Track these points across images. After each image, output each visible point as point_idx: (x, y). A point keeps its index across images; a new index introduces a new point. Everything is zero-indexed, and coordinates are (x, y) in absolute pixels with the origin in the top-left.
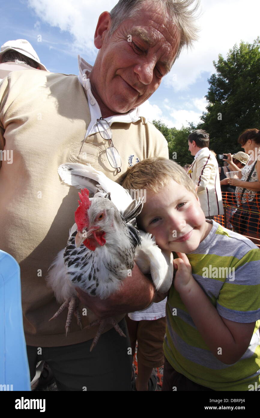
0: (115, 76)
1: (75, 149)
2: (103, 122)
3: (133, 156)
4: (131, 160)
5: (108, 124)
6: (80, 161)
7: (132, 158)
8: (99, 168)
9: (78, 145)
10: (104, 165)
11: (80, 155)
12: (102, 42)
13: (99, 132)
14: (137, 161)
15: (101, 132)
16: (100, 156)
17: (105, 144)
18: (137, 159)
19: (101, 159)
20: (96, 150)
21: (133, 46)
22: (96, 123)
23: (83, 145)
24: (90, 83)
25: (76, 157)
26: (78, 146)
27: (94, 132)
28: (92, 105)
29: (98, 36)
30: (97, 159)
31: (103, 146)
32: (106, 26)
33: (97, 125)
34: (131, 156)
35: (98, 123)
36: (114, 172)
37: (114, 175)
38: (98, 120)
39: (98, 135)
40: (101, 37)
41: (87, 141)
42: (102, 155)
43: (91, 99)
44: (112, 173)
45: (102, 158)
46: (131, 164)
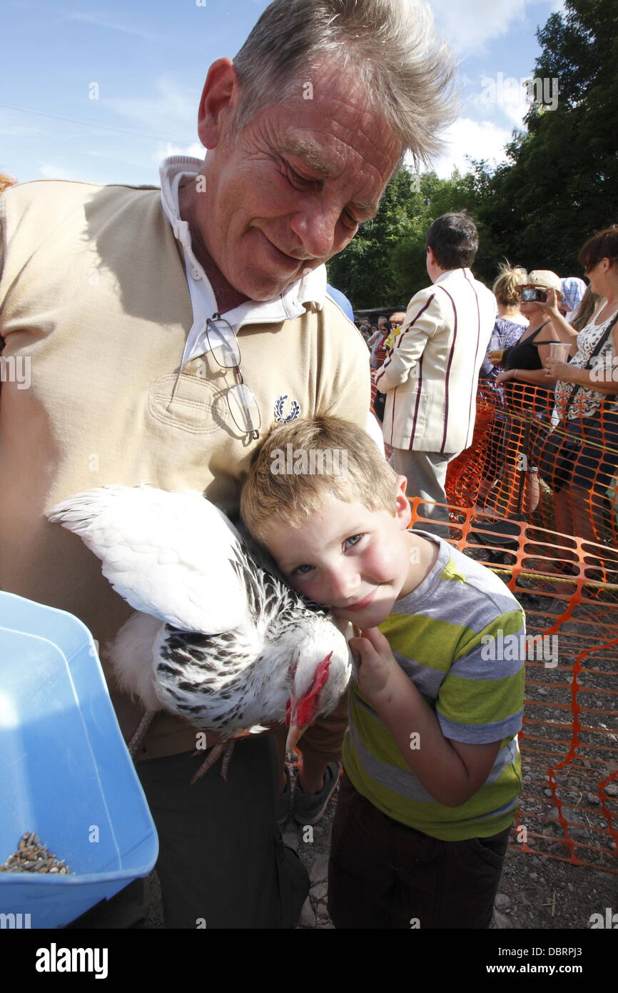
1: (161, 391)
2: (220, 325)
3: (286, 397)
4: (281, 407)
5: (232, 328)
6: (172, 416)
7: (282, 403)
8: (214, 430)
9: (168, 380)
10: (225, 424)
11: (173, 403)
14: (294, 407)
16: (216, 402)
17: (225, 374)
18: (295, 402)
19: (219, 411)
20: (206, 391)
22: (204, 330)
23: (177, 380)
24: (189, 233)
25: (164, 408)
26: (167, 382)
27: (201, 352)
28: (195, 281)
30: (210, 411)
31: (221, 379)
33: (206, 334)
34: (281, 399)
35: (209, 328)
36: (243, 439)
37: (245, 445)
38: (208, 321)
39: (209, 356)
40: (216, 123)
41: (185, 372)
42: (219, 401)
43: (193, 267)
44: (240, 441)
45: (219, 409)
46: (279, 417)
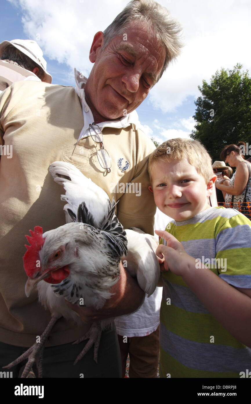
0: (106, 86)
1: (68, 151)
2: (95, 126)
3: (123, 159)
4: (121, 163)
5: (100, 128)
6: (72, 161)
7: (121, 161)
8: (90, 168)
9: (71, 147)
10: (95, 166)
11: (73, 156)
12: (96, 57)
13: (91, 136)
14: (127, 163)
15: (93, 136)
16: (91, 157)
17: (96, 147)
18: (127, 161)
20: (89, 152)
21: (121, 59)
22: (88, 128)
23: (75, 147)
24: (84, 92)
25: (69, 158)
26: (71, 148)
27: (86, 136)
28: (86, 112)
29: (93, 52)
30: (89, 160)
31: (94, 148)
32: (100, 44)
33: (89, 129)
34: (120, 159)
35: (90, 127)
36: (104, 173)
37: (104, 176)
38: (90, 125)
39: (90, 138)
40: (96, 53)
41: (79, 144)
42: (93, 157)
43: (85, 107)
44: (102, 174)
45: (93, 160)
46: (120, 167)
